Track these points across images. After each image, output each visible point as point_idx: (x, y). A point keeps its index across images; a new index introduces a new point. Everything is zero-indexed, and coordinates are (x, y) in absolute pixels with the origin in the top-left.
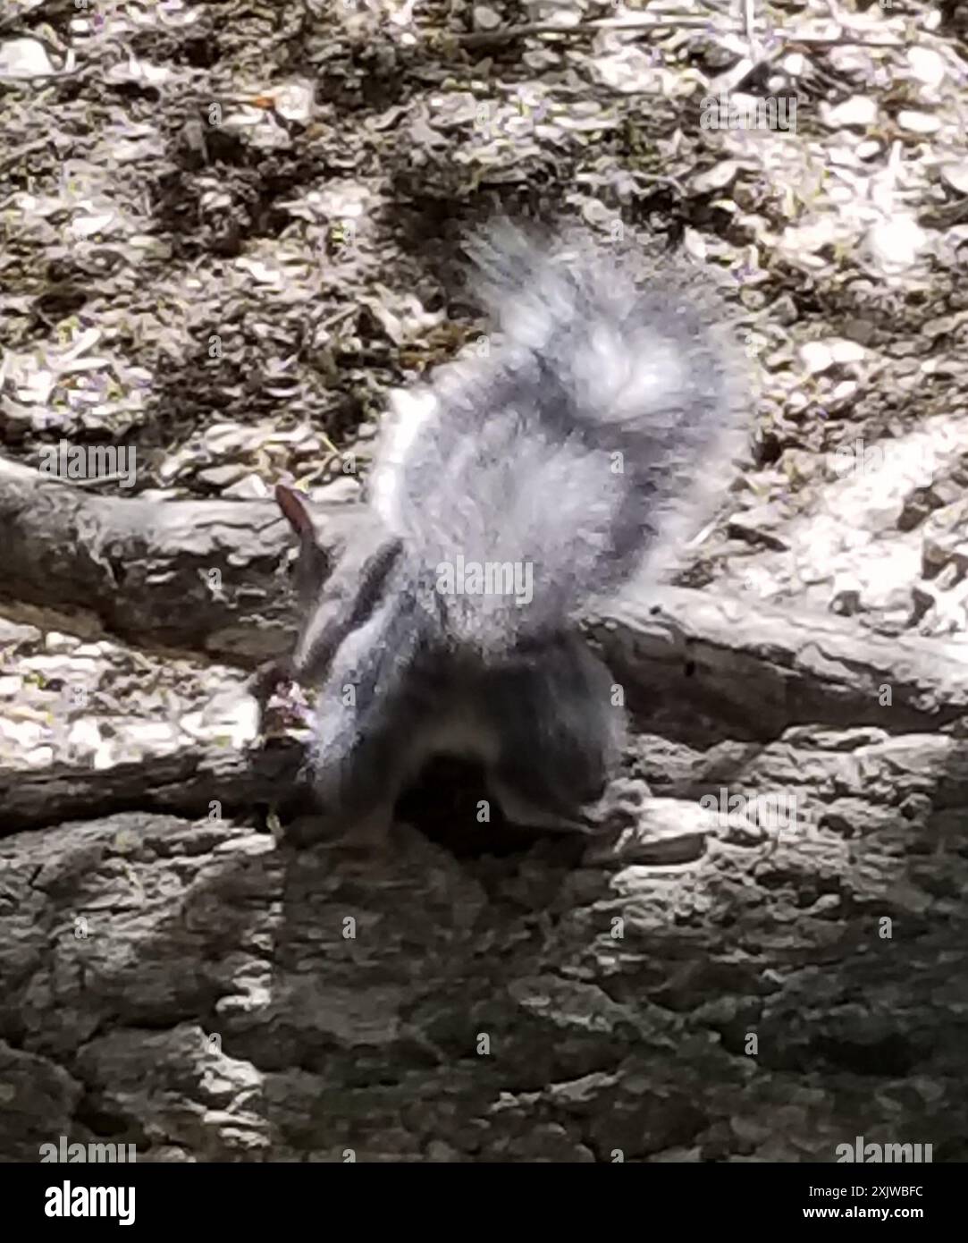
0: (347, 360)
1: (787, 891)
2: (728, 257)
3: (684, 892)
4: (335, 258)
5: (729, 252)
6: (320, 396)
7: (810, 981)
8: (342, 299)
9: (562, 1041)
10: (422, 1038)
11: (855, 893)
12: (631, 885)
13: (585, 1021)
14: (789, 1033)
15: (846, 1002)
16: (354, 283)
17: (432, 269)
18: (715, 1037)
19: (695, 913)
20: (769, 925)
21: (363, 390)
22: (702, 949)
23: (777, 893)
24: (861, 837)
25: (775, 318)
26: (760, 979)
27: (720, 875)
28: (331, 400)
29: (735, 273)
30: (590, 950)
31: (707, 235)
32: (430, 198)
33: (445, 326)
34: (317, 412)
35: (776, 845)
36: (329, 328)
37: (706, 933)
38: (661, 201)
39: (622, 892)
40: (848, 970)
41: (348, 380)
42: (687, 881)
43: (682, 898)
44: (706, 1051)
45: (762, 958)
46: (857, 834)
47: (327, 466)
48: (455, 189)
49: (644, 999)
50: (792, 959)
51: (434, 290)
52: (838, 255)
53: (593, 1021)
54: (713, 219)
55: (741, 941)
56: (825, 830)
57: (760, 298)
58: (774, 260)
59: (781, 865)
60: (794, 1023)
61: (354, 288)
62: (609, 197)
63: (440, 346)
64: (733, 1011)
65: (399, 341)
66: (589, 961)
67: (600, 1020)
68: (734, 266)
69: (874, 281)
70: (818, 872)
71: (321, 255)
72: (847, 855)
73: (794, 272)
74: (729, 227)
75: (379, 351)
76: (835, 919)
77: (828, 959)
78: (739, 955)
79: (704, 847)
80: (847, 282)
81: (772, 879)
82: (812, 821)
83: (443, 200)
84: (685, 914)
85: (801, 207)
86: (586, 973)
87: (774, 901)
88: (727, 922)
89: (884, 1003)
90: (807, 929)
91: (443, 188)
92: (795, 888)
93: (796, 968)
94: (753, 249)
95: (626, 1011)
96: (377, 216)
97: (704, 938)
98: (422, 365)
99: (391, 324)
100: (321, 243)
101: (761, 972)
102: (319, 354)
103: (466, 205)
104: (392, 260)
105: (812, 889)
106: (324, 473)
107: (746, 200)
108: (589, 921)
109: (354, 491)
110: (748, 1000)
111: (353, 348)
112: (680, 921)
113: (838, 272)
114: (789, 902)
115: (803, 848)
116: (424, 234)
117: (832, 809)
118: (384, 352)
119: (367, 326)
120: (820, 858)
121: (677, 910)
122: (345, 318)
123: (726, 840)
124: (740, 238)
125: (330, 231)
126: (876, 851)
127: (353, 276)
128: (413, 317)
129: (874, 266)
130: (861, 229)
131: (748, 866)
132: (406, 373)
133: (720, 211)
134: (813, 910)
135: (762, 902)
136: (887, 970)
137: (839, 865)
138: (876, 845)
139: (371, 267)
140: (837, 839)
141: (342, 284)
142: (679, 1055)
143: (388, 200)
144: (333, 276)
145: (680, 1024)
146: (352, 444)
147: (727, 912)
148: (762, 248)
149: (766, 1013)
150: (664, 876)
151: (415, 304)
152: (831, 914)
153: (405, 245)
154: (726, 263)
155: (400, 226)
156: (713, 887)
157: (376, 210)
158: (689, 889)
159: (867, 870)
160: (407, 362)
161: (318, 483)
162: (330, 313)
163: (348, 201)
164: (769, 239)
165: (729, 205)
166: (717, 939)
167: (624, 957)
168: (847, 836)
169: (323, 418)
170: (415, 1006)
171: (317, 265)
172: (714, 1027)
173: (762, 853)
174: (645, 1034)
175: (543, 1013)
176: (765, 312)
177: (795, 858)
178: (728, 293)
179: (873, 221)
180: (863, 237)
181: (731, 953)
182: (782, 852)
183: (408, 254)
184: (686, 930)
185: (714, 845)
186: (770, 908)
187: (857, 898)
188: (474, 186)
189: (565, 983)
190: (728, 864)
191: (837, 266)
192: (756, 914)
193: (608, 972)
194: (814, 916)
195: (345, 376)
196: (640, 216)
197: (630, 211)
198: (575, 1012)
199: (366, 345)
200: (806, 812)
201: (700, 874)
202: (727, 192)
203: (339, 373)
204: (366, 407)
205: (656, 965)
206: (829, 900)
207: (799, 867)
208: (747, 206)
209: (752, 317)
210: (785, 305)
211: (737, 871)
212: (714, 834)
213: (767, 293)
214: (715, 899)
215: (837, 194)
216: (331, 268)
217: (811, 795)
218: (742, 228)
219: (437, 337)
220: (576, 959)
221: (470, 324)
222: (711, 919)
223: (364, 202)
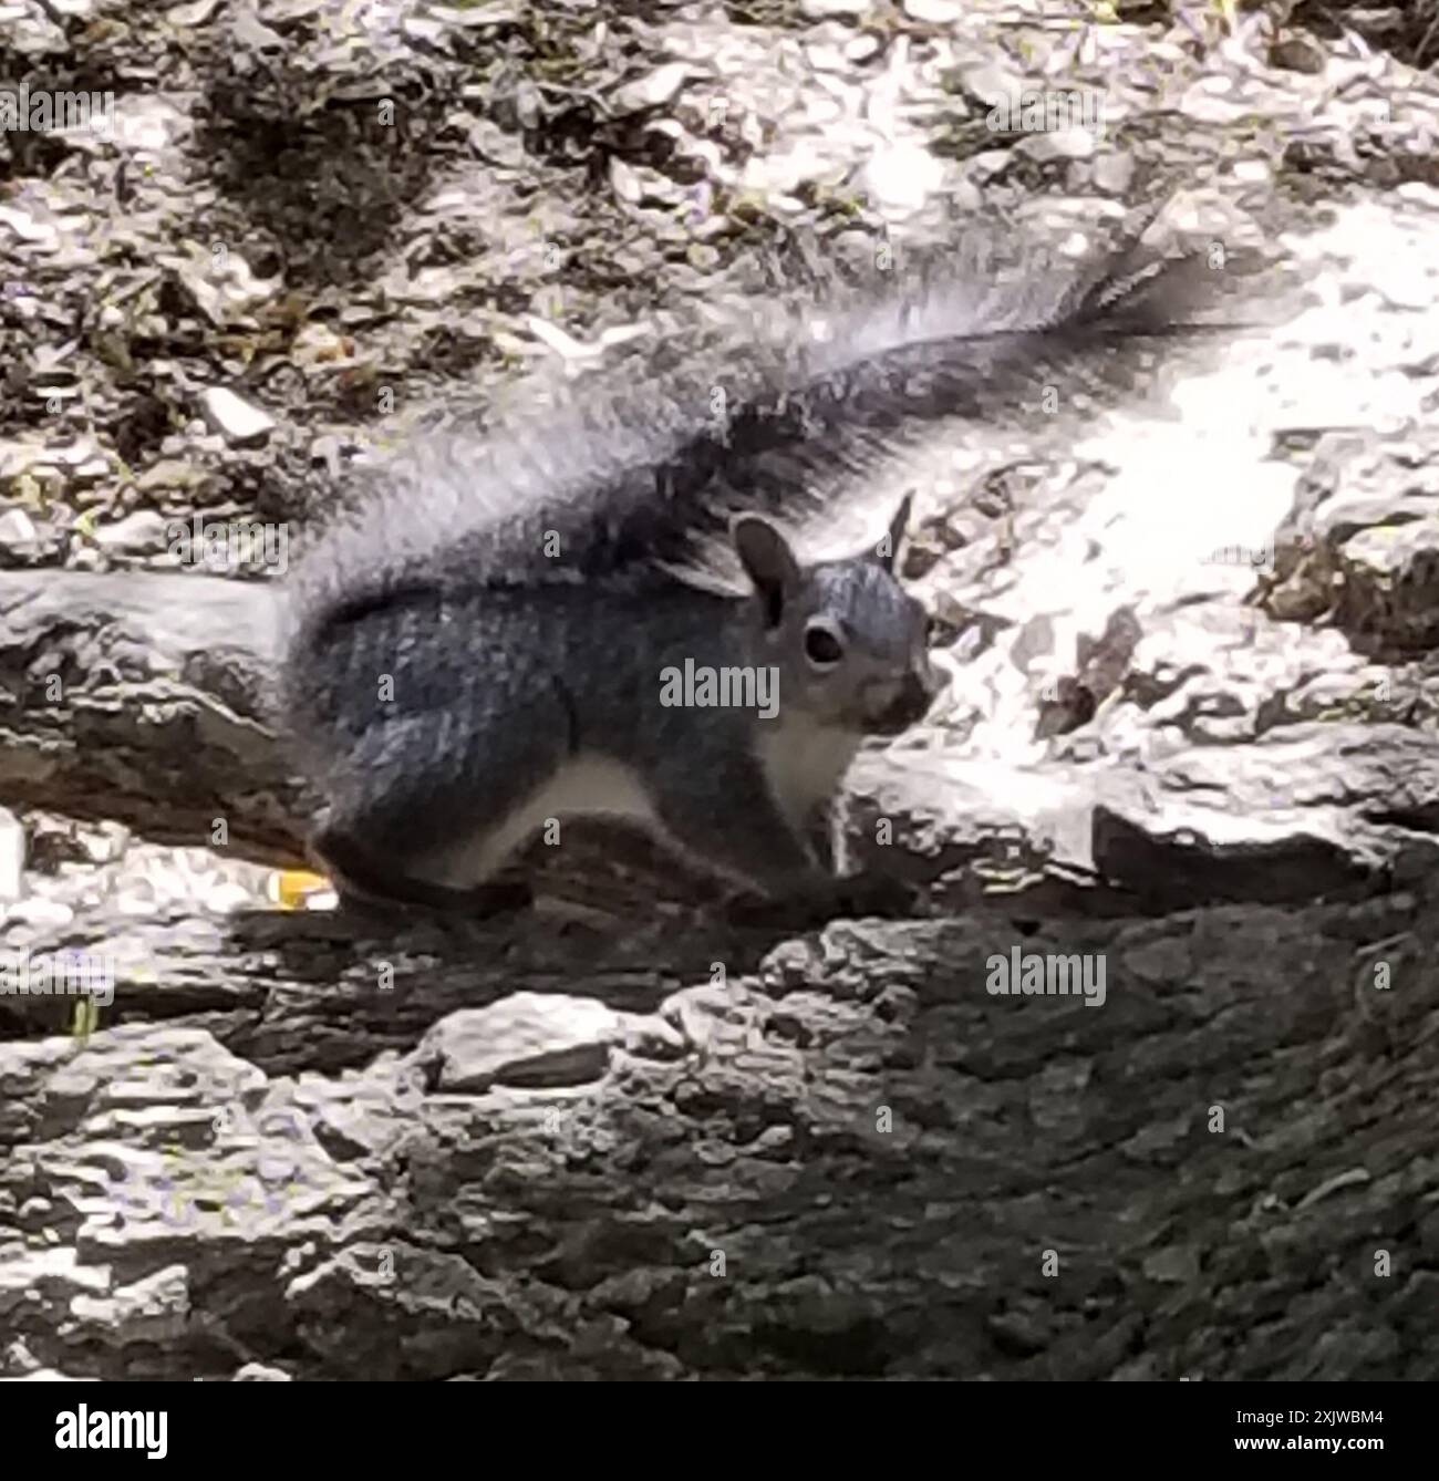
0: (145, 348)
1: (720, 1121)
2: (669, 199)
3: (580, 1126)
4: (130, 206)
5: (674, 192)
6: (109, 399)
7: (754, 1248)
8: (138, 262)
9: (412, 1333)
10: (221, 1332)
11: (814, 1123)
12: (507, 1116)
13: (444, 1304)
14: (722, 1319)
15: (800, 1273)
16: (155, 238)
17: (262, 219)
18: (622, 1324)
19: (595, 1153)
20: (695, 1170)
21: (169, 390)
22: (601, 1204)
23: (707, 1125)
24: (822, 1047)
25: (736, 284)
26: (682, 1243)
27: (627, 1102)
28: (124, 405)
29: (680, 220)
30: (450, 1206)
31: (640, 170)
32: (261, 121)
33: (280, 297)
34: (104, 421)
35: (704, 1059)
36: (122, 303)
37: (609, 1182)
38: (577, 122)
39: (495, 1126)
40: (804, 1231)
41: (148, 376)
42: (583, 1109)
43: (576, 1134)
44: (609, 1345)
45: (686, 1215)
46: (816, 1041)
47: (119, 496)
48: (294, 108)
49: (524, 1273)
50: (728, 1217)
51: (267, 248)
52: (821, 195)
53: (454, 1305)
54: (649, 147)
55: (657, 1191)
56: (772, 1036)
57: (713, 255)
58: (734, 204)
59: (711, 1086)
60: (730, 1304)
61: (155, 247)
62: (508, 119)
63: (274, 327)
64: (648, 1289)
65: (219, 320)
66: (447, 1221)
67: (464, 1303)
68: (680, 211)
69: (871, 231)
70: (762, 1094)
71: (110, 200)
72: (801, 1071)
73: (762, 220)
74: (671, 159)
75: (189, 333)
76: (785, 1160)
77: (776, 1216)
78: (656, 1211)
79: (606, 1061)
80: (833, 234)
81: (700, 1105)
82: (755, 1024)
83: (278, 123)
84: (581, 1155)
85: (769, 128)
86: (444, 1238)
87: (703, 1135)
88: (637, 1166)
89: (852, 1275)
90: (748, 1175)
91: (277, 106)
92: (732, 1117)
93: (734, 1229)
94: (704, 189)
95: (501, 1288)
96: (188, 145)
97: (605, 1189)
98: (248, 355)
99: (206, 296)
100: (110, 183)
101: (685, 1234)
102: (107, 339)
103: (310, 131)
104: (209, 207)
105: (753, 1119)
106: (115, 505)
107: (693, 121)
108: (448, 1167)
109: (156, 532)
110: (667, 1274)
111: (153, 330)
112: (573, 1164)
113: (820, 219)
114: (724, 1138)
115: (740, 1062)
116: (250, 170)
117: (783, 1007)
118: (197, 335)
119: (174, 299)
120: (765, 1075)
121: (569, 1149)
122: (143, 289)
123: (638, 1053)
124: (687, 172)
125: (122, 168)
126: (843, 1065)
127: (153, 230)
128: (238, 287)
129: (871, 210)
130: (853, 158)
131: (666, 1089)
132: (228, 364)
133: (658, 136)
134: (755, 1147)
135: (685, 1138)
136: (857, 1229)
137: (790, 1084)
138: (842, 1057)
139: (179, 217)
140: (789, 1050)
141: (139, 242)
142: (573, 1350)
143: (202, 123)
144: (126, 231)
145: (574, 1305)
146: (151, 466)
147: (639, 1152)
148: (717, 186)
149: (692, 1291)
150: (552, 1102)
151: (241, 268)
152: (781, 1154)
153: (226, 187)
154: (667, 207)
155: (219, 159)
156: (618, 1118)
157: (186, 137)
158: (585, 1121)
159: (830, 1092)
160: (230, 350)
161: (105, 519)
162: (121, 281)
163: (149, 126)
164: (726, 174)
165: (671, 128)
166: (624, 1191)
167: (496, 1216)
168: (802, 1045)
169: (112, 429)
170: (211, 1287)
171: (104, 214)
172: (621, 1309)
173: (685, 1070)
174: (525, 1323)
175: (386, 1294)
176: (720, 276)
177: (731, 1075)
178: (671, 249)
179: (869, 149)
180: (855, 168)
181: (643, 1209)
182: (713, 1067)
183: (231, 200)
184: (581, 1178)
185: (619, 1058)
186: (697, 1146)
187: (816, 1131)
188: (319, 104)
189: (416, 1252)
190: (639, 1085)
191: (818, 212)
192: (677, 1155)
193: (475, 1237)
194: (756, 1156)
195: (143, 370)
196: (549, 144)
197: (534, 138)
198: (428, 1294)
199: (173, 326)
200: (747, 1012)
201: (601, 1099)
202: (666, 109)
203: (136, 366)
204: (172, 415)
205: (541, 1226)
206: (779, 1132)
207: (736, 1087)
208: (696, 128)
209: (702, 283)
210: (747, 266)
211: (651, 1095)
212: (620, 1044)
213: (722, 250)
214: (620, 1135)
215: (818, 110)
216: (125, 219)
217: (755, 989)
218: (689, 160)
219: (270, 315)
220: (431, 1219)
221: (315, 294)
222: (616, 1163)
223: (169, 125)
